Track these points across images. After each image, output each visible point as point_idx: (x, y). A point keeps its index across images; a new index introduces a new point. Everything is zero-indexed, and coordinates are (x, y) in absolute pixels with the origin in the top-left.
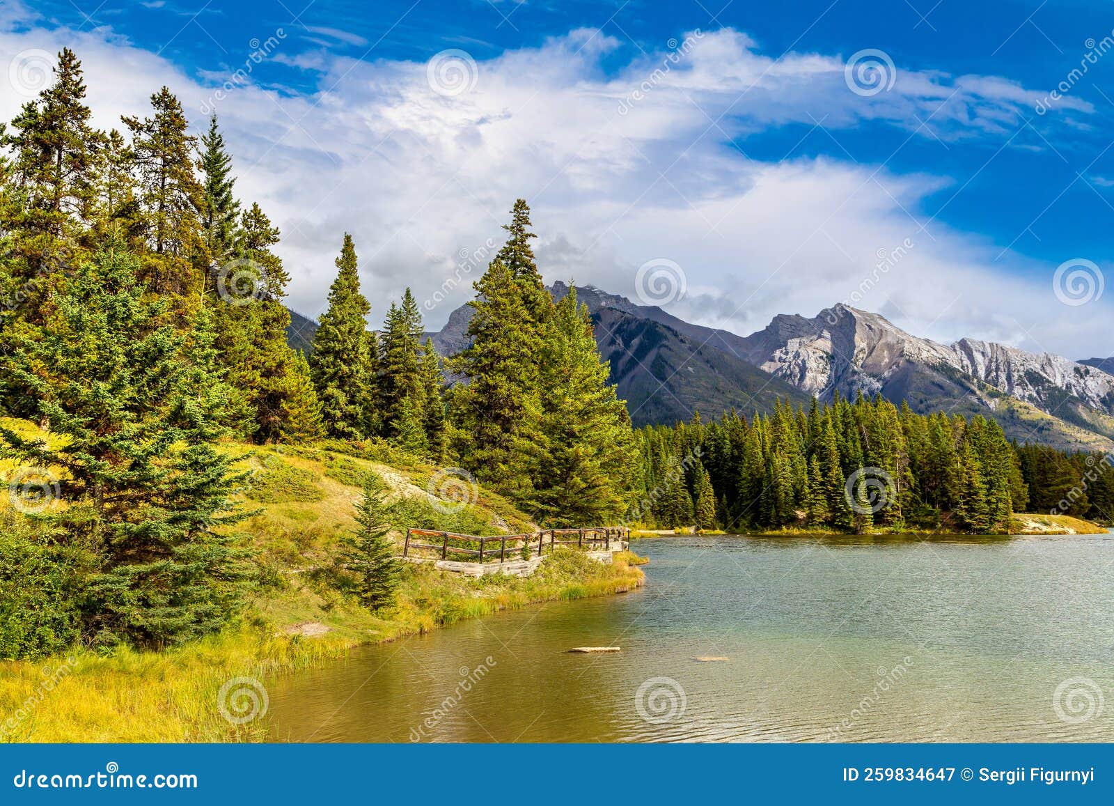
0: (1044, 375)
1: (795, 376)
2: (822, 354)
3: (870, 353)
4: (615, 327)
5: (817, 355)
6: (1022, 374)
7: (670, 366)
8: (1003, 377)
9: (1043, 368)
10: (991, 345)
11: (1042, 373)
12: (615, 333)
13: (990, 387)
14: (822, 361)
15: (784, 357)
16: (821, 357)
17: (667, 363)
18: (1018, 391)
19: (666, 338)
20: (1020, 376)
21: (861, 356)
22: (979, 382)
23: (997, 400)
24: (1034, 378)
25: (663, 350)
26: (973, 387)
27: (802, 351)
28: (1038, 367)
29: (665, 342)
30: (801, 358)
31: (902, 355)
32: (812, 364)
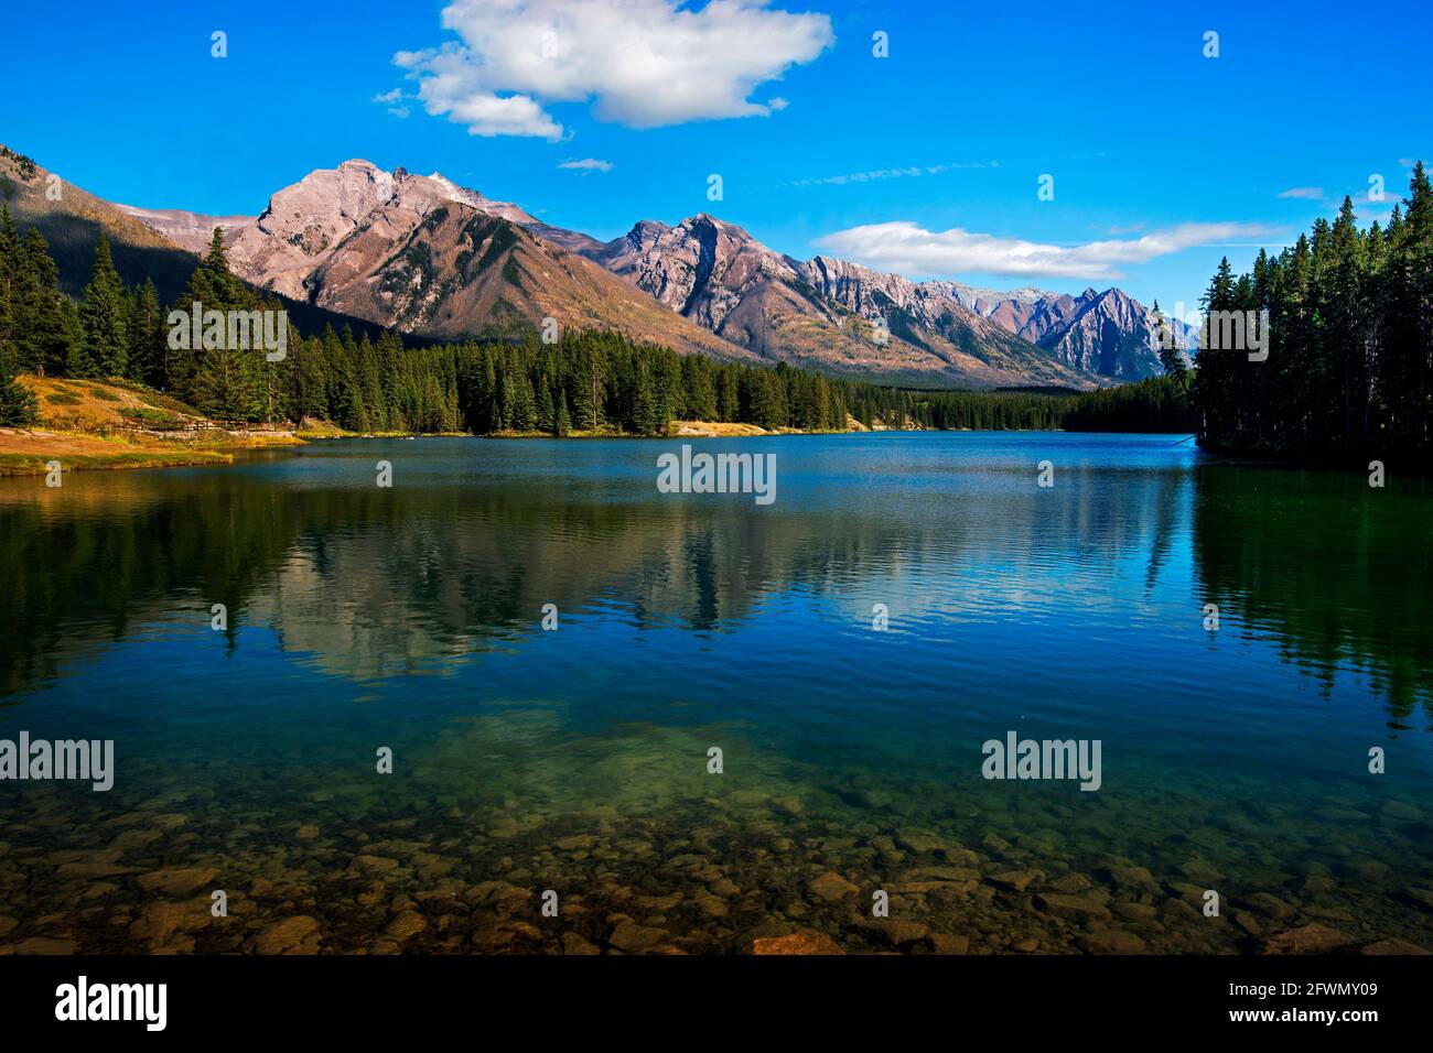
0: (889, 295)
1: (656, 287)
2: (683, 265)
3: (729, 268)
4: (465, 224)
5: (678, 266)
6: (869, 293)
7: (524, 270)
8: (852, 295)
9: (888, 288)
10: (844, 263)
11: (886, 293)
12: (465, 230)
13: (839, 305)
14: (682, 272)
15: (645, 265)
16: (682, 268)
17: (520, 266)
18: (864, 309)
19: (520, 239)
20: (867, 296)
21: (721, 269)
22: (829, 299)
23: (845, 318)
24: (879, 298)
25: (517, 254)
26: (822, 304)
27: (664, 261)
28: (884, 287)
29: (519, 244)
30: (662, 268)
31: (759, 269)
32: (672, 274)
